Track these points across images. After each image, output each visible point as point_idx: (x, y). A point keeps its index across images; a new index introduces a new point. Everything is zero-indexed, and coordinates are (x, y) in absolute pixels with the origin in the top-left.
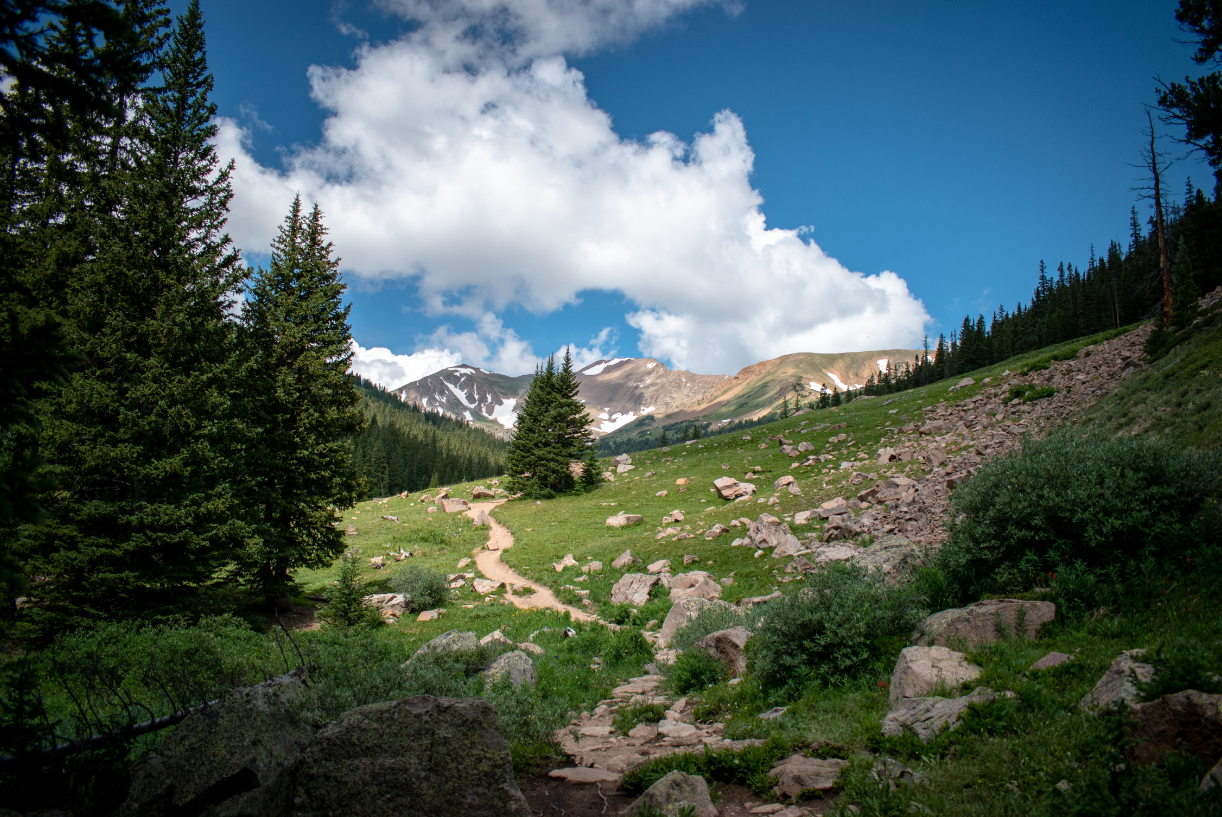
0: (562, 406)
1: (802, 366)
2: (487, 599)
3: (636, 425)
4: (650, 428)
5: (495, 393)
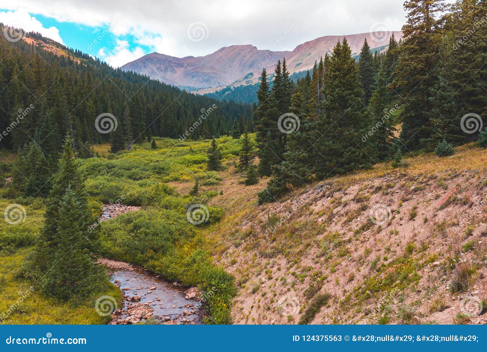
3: (244, 78)
4: (251, 79)
5: (172, 66)
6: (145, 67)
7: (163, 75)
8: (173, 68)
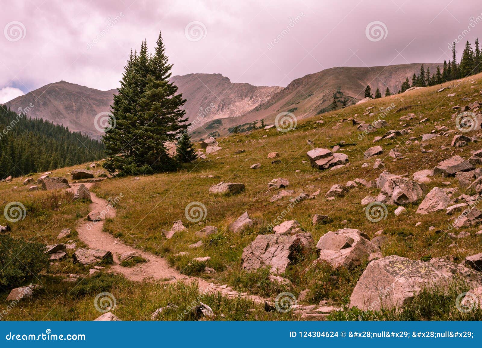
0: (157, 86)
1: (341, 77)
2: (92, 271)
3: (207, 129)
4: (219, 131)
5: (90, 104)
6: (45, 104)
7: (75, 118)
8: (92, 107)
